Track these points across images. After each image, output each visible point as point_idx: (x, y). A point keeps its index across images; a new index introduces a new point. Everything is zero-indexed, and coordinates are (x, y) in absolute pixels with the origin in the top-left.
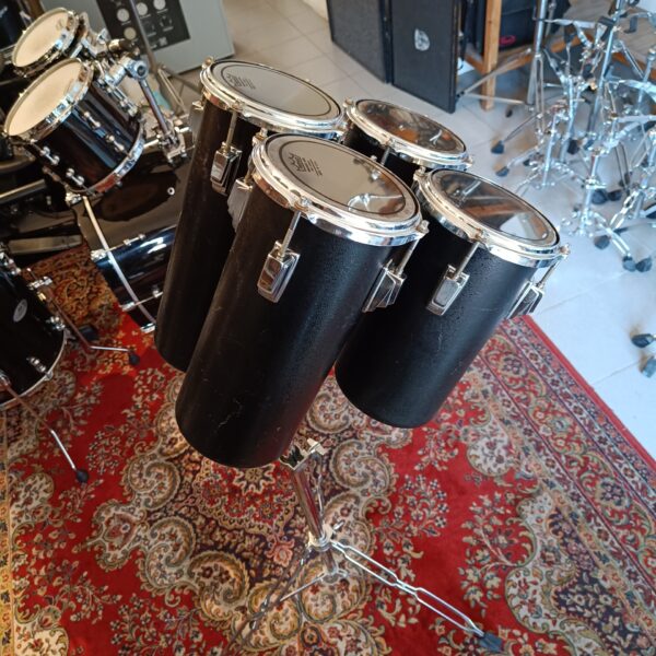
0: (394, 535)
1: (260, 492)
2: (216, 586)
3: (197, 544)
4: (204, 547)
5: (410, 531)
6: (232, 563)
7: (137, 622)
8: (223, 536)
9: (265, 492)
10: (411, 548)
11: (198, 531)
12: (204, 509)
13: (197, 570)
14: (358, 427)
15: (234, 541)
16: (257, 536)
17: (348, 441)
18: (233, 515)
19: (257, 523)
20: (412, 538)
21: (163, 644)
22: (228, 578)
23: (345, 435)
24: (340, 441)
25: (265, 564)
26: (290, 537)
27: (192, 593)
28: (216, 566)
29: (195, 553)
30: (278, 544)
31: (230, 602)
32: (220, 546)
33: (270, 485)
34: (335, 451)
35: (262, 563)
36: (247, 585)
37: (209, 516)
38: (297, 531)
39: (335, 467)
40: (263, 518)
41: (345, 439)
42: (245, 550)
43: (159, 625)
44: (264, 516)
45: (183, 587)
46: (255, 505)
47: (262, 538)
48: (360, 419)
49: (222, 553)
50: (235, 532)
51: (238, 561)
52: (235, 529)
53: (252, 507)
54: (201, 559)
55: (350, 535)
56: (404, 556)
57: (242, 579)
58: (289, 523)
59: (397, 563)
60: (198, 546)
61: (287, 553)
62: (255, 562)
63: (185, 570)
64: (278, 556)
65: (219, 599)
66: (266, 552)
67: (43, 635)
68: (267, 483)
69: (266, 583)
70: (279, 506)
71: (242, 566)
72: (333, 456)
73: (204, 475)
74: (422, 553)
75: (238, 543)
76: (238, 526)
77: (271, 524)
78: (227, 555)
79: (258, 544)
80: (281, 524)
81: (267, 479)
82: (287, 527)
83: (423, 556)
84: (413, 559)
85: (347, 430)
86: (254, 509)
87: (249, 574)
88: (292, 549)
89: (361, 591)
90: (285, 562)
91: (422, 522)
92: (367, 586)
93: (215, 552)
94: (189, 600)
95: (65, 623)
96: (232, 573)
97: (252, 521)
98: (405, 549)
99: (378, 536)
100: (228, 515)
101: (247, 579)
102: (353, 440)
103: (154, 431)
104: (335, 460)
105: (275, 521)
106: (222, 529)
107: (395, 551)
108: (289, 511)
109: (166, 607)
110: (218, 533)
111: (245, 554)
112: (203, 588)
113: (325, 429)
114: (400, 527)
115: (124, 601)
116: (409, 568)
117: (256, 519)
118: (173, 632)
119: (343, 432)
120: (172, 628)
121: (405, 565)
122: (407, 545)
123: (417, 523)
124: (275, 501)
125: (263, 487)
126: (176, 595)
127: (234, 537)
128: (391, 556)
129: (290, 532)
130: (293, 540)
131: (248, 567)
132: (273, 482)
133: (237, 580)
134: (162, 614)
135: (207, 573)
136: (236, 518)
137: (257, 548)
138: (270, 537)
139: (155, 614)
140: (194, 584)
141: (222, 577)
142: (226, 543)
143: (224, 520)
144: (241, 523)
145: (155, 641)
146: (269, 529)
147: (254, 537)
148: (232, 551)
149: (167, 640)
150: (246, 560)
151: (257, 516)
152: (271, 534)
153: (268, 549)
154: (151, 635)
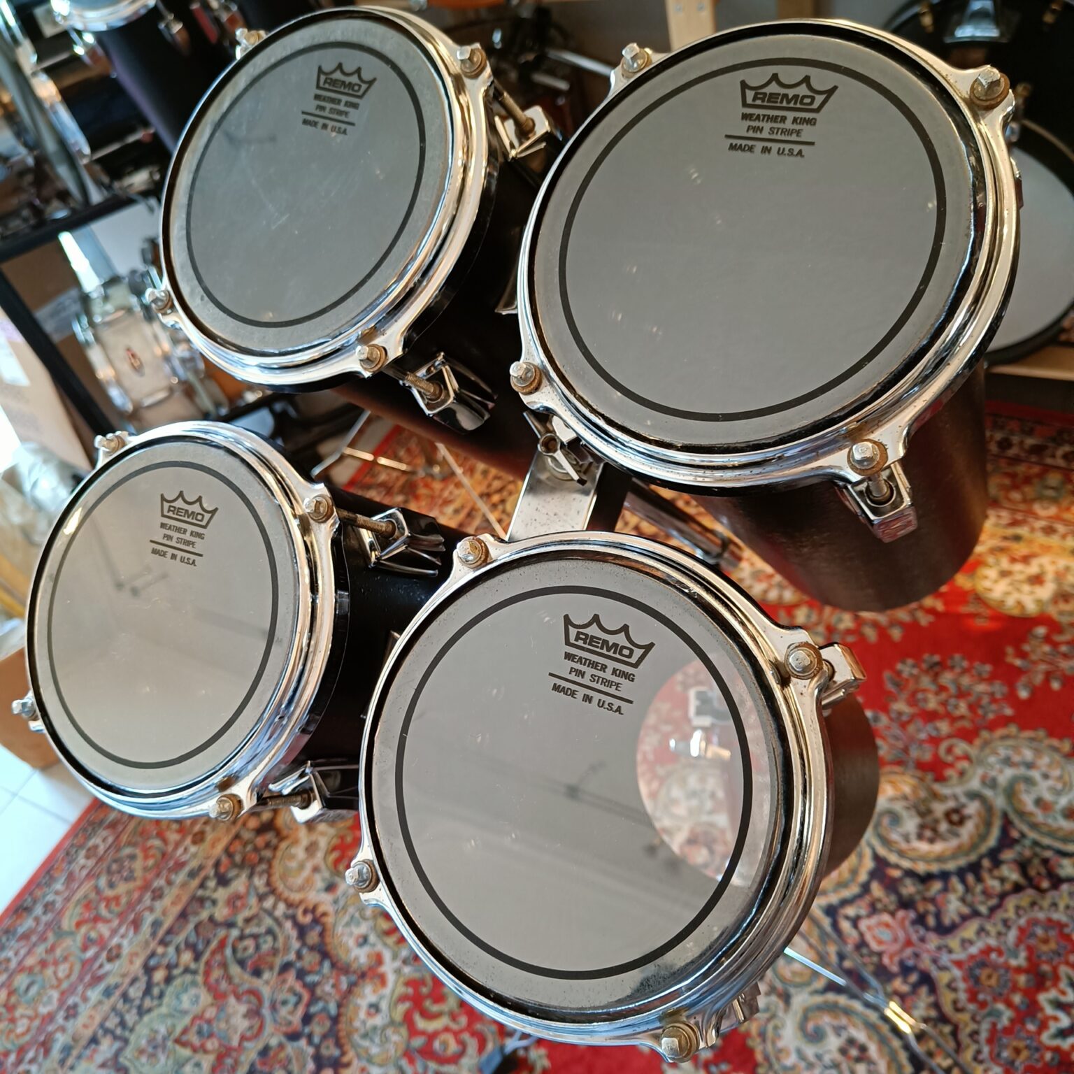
1: (1043, 998)
2: (922, 814)
3: (1023, 835)
4: (1006, 841)
6: (940, 859)
7: (962, 694)
8: (1003, 880)
9: (1032, 1008)
11: (1048, 854)
13: (973, 808)
15: (979, 888)
16: (955, 926)
18: (1034, 922)
19: (980, 945)
21: (900, 706)
22: (920, 837)
25: (893, 898)
26: (905, 970)
27: (940, 779)
28: (957, 835)
29: (1007, 824)
30: (909, 943)
32: (986, 863)
33: (1043, 1026)
35: (899, 896)
36: (882, 851)
37: (1065, 887)
38: (905, 988)
40: (982, 961)
42: (946, 890)
43: (931, 716)
44: (983, 964)
45: (962, 774)
46: (1019, 970)
47: (944, 930)
49: (973, 857)
50: (993, 902)
51: (935, 868)
52: (999, 906)
53: (1020, 960)
54: (988, 824)
55: (819, 1057)
57: (901, 854)
58: (933, 989)
60: (1015, 834)
61: (880, 942)
62: (909, 888)
63: (988, 793)
64: (887, 925)
66: (912, 915)
67: (1046, 592)
68: (1053, 1027)
69: (863, 877)
70: (983, 1005)
71: (921, 868)
75: (968, 889)
76: (1000, 915)
77: (959, 964)
78: (962, 862)
79: (938, 915)
80: (943, 978)
81: (1063, 1033)
82: (926, 980)
86: (1013, 963)
87: (897, 867)
88: (880, 954)
90: (869, 928)
93: (984, 849)
94: (935, 769)
95: (1042, 619)
96: (923, 847)
97: (992, 942)
100: (1041, 916)
101: (893, 858)
105: (957, 973)
106: (1017, 888)
108: (958, 1010)
109: (949, 736)
110: (1014, 876)
111: (937, 886)
112: (935, 796)
115: (1012, 698)
117: (988, 950)
118: (903, 726)
120: (911, 728)
124: (1000, 1006)
125: (1049, 1011)
126: (958, 758)
127: (985, 893)
129: (914, 978)
130: (895, 968)
131: (910, 873)
132: (1045, 1038)
133: (904, 846)
134: (944, 727)
135: (956, 818)
136: (1022, 922)
137: (931, 908)
138: (933, 941)
139: (953, 719)
140: (953, 790)
141: (928, 830)
142: (986, 875)
143: (1033, 904)
144: (1006, 923)
145: (912, 701)
146: (950, 951)
147: (957, 919)
148: (961, 873)
149: (900, 714)
150: (926, 879)
151: (993, 956)
152: (939, 948)
153: (914, 923)
154: (925, 700)
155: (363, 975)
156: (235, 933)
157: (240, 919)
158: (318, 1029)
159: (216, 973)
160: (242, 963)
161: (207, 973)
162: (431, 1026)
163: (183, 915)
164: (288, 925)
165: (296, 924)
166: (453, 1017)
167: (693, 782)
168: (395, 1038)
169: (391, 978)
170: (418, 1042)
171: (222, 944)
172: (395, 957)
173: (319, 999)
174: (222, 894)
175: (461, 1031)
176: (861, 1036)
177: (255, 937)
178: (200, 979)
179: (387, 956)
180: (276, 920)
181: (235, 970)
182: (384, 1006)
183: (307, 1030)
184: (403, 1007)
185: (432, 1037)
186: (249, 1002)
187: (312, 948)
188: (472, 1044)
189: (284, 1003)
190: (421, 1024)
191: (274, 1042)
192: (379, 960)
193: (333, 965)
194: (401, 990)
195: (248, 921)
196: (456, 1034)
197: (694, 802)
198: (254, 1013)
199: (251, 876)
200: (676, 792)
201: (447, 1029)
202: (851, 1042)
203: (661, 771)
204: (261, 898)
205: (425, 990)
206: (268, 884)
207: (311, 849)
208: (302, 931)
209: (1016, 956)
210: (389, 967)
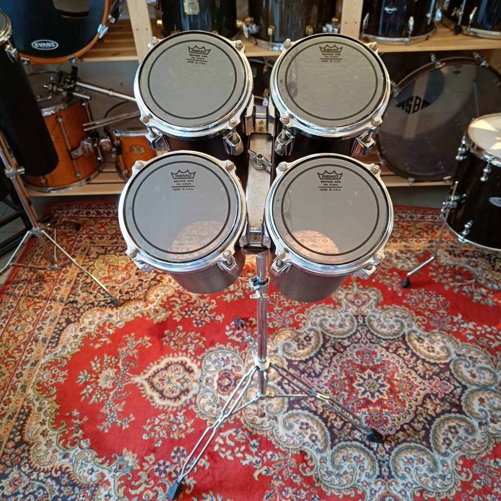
0: (280, 466)
1: (354, 385)
2: (297, 341)
3: (330, 337)
4: (326, 341)
5: (277, 479)
6: (308, 354)
8: (329, 353)
9: (352, 388)
10: (264, 473)
11: (339, 340)
12: (354, 347)
13: (312, 334)
14: (391, 484)
15: (323, 358)
16: (320, 374)
17: (378, 469)
18: (343, 363)
19: (330, 376)
20: (271, 478)
21: (277, 308)
22: (299, 349)
23: (384, 468)
24: (379, 461)
25: (298, 371)
27: (298, 328)
28: (310, 344)
29: (324, 335)
30: (308, 384)
31: (284, 346)
32: (322, 350)
33: (357, 393)
34: (371, 453)
35: (300, 370)
36: (289, 358)
37: (348, 349)
39: (356, 447)
41: (380, 467)
42: (313, 363)
43: (288, 309)
44: (333, 382)
45: (304, 324)
46: (344, 379)
47: (318, 376)
48: (398, 489)
49: (318, 349)
50: (329, 361)
51: (307, 357)
52: (331, 361)
53: (344, 376)
55: (294, 433)
56: (260, 464)
57: (295, 356)
59: (258, 456)
60: (328, 338)
62: (302, 366)
63: (315, 327)
65: (288, 341)
68: (360, 392)
70: (338, 394)
71: (303, 359)
72: (367, 449)
73: (383, 353)
74: (257, 479)
75: (320, 360)
76: (333, 364)
77: (326, 385)
78: (315, 352)
79: (314, 372)
81: (364, 393)
83: (254, 478)
84: (256, 469)
85: (390, 472)
86: (342, 377)
87: (295, 361)
89: (252, 423)
91: (281, 493)
92: (253, 429)
93: (320, 346)
94: (296, 325)
96: (301, 351)
97: (333, 374)
98: (265, 467)
99: (285, 454)
100: (344, 360)
101: (293, 359)
102: (378, 473)
103: (435, 331)
104: (362, 450)
105: (327, 387)
106: (335, 354)
107: (268, 459)
109: (296, 313)
110: (332, 351)
111: (310, 362)
112: (299, 334)
113: (397, 454)
114: (284, 473)
116: (251, 463)
117: (333, 377)
118: (280, 314)
119: (389, 467)
120: (283, 314)
121: (254, 461)
122: (267, 471)
123: (281, 489)
124: (343, 392)
125: (357, 388)
126: (302, 320)
127: (325, 359)
128: (265, 455)
131: (301, 361)
132: (359, 396)
133: (295, 353)
134: (293, 311)
135: (308, 338)
136: (340, 364)
137: (311, 370)
138: (316, 380)
139: (295, 308)
140: (304, 330)
141: (301, 346)
142: (324, 354)
143: (341, 357)
144: (335, 366)
145: (280, 305)
146: (322, 382)
147: (320, 371)
148: (316, 356)
149: (278, 311)
150: (306, 361)
151: (335, 378)
152: (318, 382)
153: (307, 377)
154: (284, 304)
155: (97, 485)
156: (20, 496)
157: (20, 489)
162: (138, 491)
164: (49, 480)
165: (53, 478)
166: (147, 483)
167: (213, 357)
169: (111, 481)
172: (110, 471)
174: (5, 483)
175: (153, 487)
176: (305, 420)
177: (32, 493)
179: (106, 472)
180: (41, 481)
182: (112, 493)
184: (121, 491)
185: (140, 495)
187: (66, 486)
188: (160, 490)
190: (133, 492)
192: (103, 475)
193: (80, 488)
194: (119, 483)
195: (25, 488)
196: (151, 489)
197: (217, 364)
199: (19, 468)
200: (208, 363)
201: (146, 489)
202: (302, 424)
203: (199, 357)
204: (29, 476)
205: (130, 479)
206: (30, 468)
207: (49, 444)
208: (58, 481)
209: (342, 375)
210: (108, 476)
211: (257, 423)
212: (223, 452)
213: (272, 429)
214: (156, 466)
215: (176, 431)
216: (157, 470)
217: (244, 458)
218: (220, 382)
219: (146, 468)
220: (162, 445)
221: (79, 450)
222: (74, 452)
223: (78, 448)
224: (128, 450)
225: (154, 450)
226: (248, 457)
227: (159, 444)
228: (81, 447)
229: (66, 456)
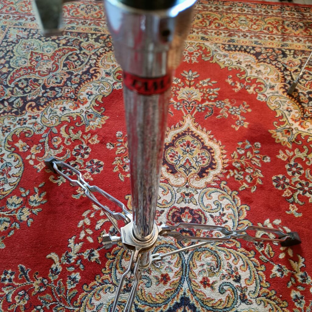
0: (59, 290)
5: (42, 285)
10: (53, 266)
20: (46, 277)
56: (65, 262)
59: (76, 260)
74: (48, 256)
83: (49, 253)
84: (60, 256)
89: (123, 253)
91: (23, 289)
92: (115, 255)
98: (60, 269)
99: (74, 299)
107: (70, 273)
114: (48, 296)
116: (70, 250)
121: (71, 254)
122: (55, 272)
123: (28, 290)
128: (77, 269)
155: (76, 100)
156: (78, 52)
157: (84, 51)
158: (50, 94)
159: (61, 53)
160: (67, 59)
161: (60, 50)
162: (63, 133)
163: (79, 34)
164: (88, 67)
165: (89, 69)
166: (69, 140)
167: (225, 202)
168: (54, 121)
169: (78, 110)
170: (55, 130)
171: (72, 50)
172: (87, 108)
173: (62, 89)
174: (91, 41)
175: (64, 144)
177: (79, 58)
178: (57, 49)
179: (87, 105)
180: (88, 62)
181: (64, 58)
182: (65, 112)
183: (48, 90)
184: (67, 119)
185: (59, 135)
186: (53, 68)
187: (81, 78)
188: (60, 151)
189: (56, 79)
190: (63, 129)
191: (40, 82)
192: (84, 103)
193: (76, 88)
194: (74, 116)
195: (84, 53)
196: (62, 143)
197: (214, 207)
198: (49, 71)
199: (102, 47)
200: (215, 196)
201: (63, 139)
203: (223, 184)
204: (95, 54)
205: (77, 124)
206: (101, 54)
208: (86, 72)
210: (82, 107)
211: (123, 260)
212: (89, 215)
213: (112, 283)
214: (85, 146)
215: (123, 162)
216: (81, 147)
217: (77, 241)
218: (187, 211)
219: (85, 137)
220: (108, 150)
221: (112, 83)
222: (111, 79)
223: (114, 81)
224: (107, 121)
225: (103, 143)
226: (78, 246)
227: (109, 146)
228: (115, 83)
229: (108, 74)
